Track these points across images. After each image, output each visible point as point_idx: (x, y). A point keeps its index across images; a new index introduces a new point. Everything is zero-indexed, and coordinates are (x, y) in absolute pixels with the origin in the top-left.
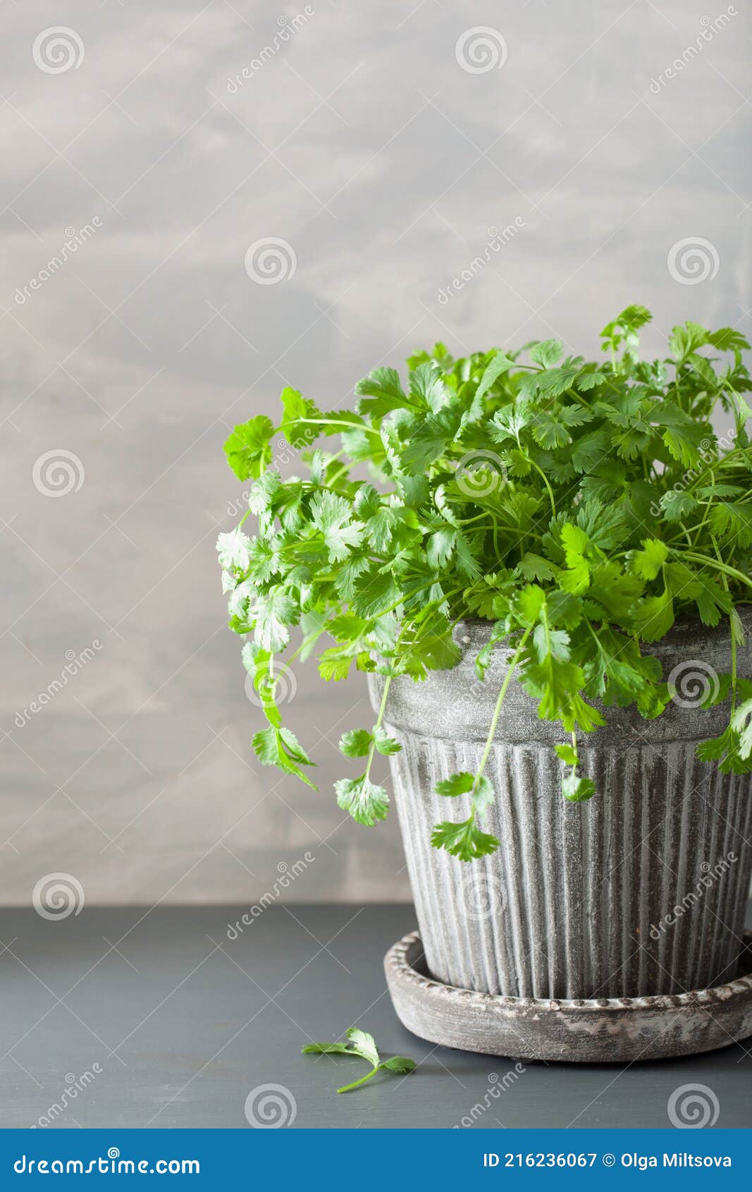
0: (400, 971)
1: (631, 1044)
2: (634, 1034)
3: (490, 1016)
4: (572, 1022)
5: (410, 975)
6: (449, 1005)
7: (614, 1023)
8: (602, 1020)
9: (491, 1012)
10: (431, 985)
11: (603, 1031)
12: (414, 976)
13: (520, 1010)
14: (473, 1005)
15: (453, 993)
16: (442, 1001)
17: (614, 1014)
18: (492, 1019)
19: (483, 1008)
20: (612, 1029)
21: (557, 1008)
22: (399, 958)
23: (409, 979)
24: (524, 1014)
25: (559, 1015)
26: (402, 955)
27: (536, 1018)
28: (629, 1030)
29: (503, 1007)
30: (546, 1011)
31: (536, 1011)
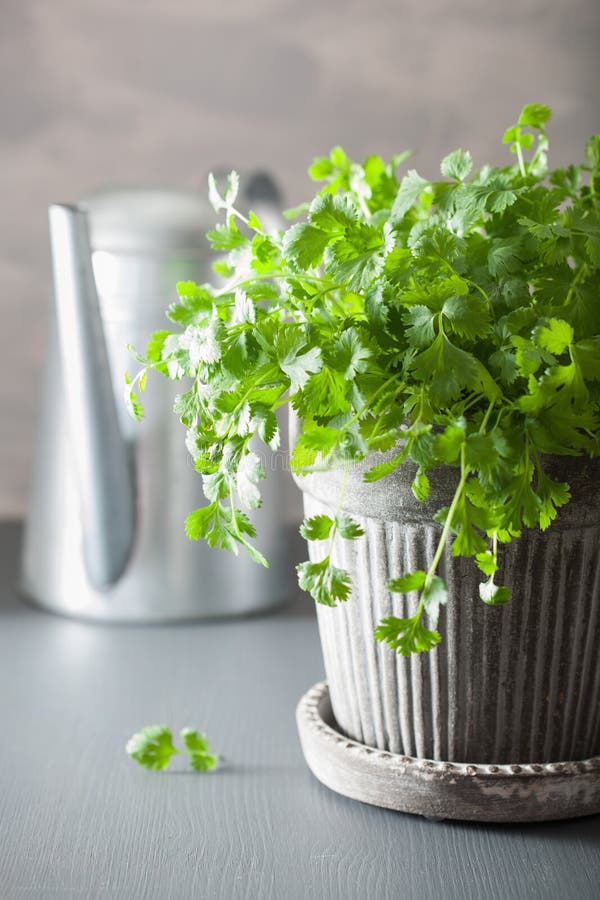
0: (316, 728)
1: (539, 807)
2: (541, 798)
3: (409, 778)
4: (487, 786)
5: (327, 733)
6: (368, 765)
7: (525, 788)
8: (515, 786)
9: (410, 775)
10: (350, 746)
11: (515, 796)
12: (331, 734)
13: (438, 774)
14: (392, 768)
15: (372, 755)
16: (361, 761)
17: (526, 779)
18: (410, 781)
19: (403, 770)
20: (523, 793)
21: (474, 774)
22: (312, 713)
23: (328, 738)
24: (442, 777)
25: (475, 780)
26: (314, 710)
27: (453, 782)
28: (538, 794)
29: (421, 771)
30: (463, 775)
31: (454, 776)
